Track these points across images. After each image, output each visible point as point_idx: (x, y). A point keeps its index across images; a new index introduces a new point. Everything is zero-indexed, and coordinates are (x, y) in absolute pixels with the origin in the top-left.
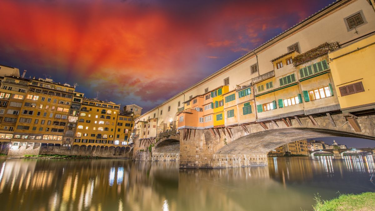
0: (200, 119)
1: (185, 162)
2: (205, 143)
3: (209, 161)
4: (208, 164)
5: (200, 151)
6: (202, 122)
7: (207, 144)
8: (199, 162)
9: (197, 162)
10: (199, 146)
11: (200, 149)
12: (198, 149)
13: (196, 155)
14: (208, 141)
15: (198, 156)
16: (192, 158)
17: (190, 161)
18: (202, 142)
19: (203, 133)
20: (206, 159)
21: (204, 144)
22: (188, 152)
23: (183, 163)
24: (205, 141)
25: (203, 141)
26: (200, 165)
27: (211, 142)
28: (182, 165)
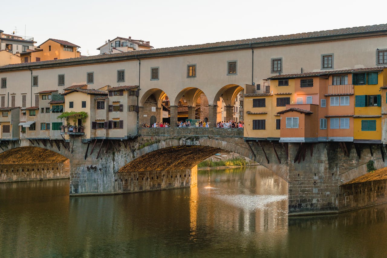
0: (322, 120)
1: (298, 201)
2: (328, 166)
3: (333, 198)
4: (332, 203)
5: (319, 181)
6: (325, 127)
7: (331, 167)
8: (318, 201)
9: (314, 201)
10: (319, 172)
11: (320, 178)
12: (316, 178)
13: (314, 189)
14: (331, 162)
15: (317, 189)
16: (307, 194)
17: (304, 200)
18: (323, 164)
19: (324, 148)
20: (328, 195)
21: (326, 169)
22: (302, 183)
23: (293, 204)
24: (327, 162)
25: (324, 162)
26: (319, 205)
27: (337, 165)
28: (293, 206)
